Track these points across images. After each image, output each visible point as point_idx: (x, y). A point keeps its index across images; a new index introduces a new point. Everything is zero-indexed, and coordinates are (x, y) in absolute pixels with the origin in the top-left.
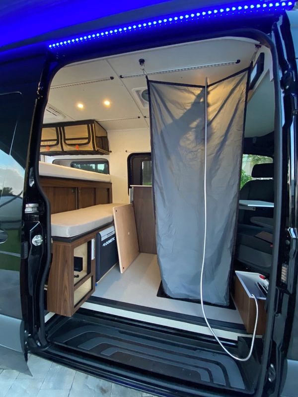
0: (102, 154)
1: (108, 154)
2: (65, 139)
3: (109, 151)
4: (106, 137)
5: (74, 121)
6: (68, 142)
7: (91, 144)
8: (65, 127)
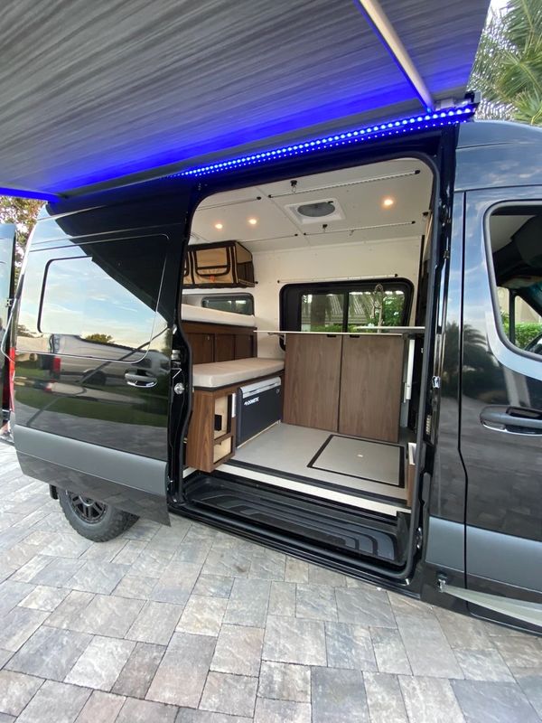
0: (244, 286)
1: (253, 286)
2: (197, 269)
3: (254, 282)
4: (251, 263)
5: (209, 242)
6: (200, 272)
7: (230, 275)
8: (197, 252)
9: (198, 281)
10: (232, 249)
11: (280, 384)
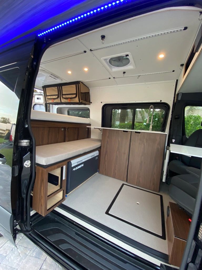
0: (85, 104)
1: (89, 104)
2: (63, 95)
3: (90, 102)
4: (89, 93)
5: (68, 82)
6: (64, 96)
7: (77, 98)
8: (62, 87)
9: (63, 101)
10: (78, 85)
11: (98, 154)
